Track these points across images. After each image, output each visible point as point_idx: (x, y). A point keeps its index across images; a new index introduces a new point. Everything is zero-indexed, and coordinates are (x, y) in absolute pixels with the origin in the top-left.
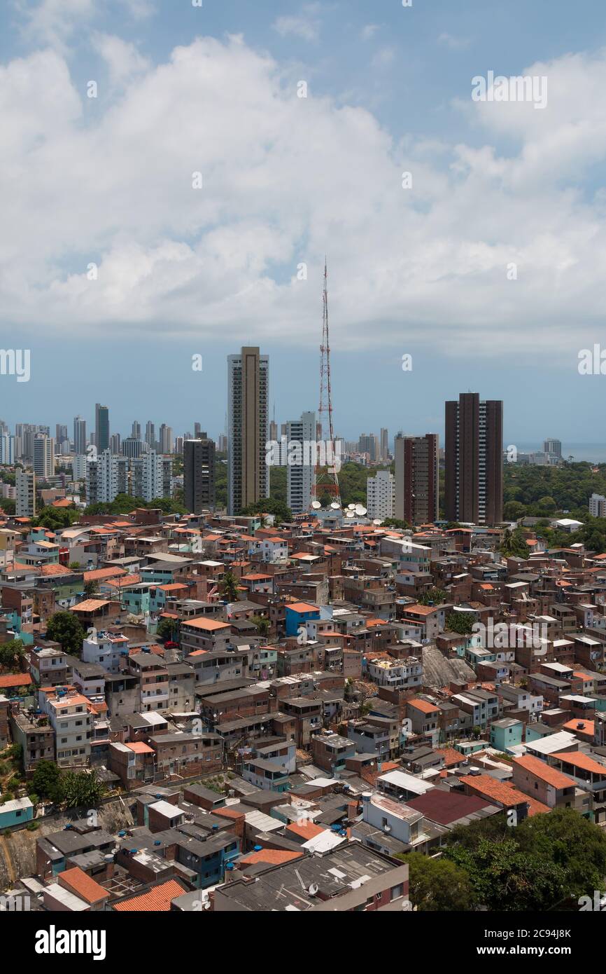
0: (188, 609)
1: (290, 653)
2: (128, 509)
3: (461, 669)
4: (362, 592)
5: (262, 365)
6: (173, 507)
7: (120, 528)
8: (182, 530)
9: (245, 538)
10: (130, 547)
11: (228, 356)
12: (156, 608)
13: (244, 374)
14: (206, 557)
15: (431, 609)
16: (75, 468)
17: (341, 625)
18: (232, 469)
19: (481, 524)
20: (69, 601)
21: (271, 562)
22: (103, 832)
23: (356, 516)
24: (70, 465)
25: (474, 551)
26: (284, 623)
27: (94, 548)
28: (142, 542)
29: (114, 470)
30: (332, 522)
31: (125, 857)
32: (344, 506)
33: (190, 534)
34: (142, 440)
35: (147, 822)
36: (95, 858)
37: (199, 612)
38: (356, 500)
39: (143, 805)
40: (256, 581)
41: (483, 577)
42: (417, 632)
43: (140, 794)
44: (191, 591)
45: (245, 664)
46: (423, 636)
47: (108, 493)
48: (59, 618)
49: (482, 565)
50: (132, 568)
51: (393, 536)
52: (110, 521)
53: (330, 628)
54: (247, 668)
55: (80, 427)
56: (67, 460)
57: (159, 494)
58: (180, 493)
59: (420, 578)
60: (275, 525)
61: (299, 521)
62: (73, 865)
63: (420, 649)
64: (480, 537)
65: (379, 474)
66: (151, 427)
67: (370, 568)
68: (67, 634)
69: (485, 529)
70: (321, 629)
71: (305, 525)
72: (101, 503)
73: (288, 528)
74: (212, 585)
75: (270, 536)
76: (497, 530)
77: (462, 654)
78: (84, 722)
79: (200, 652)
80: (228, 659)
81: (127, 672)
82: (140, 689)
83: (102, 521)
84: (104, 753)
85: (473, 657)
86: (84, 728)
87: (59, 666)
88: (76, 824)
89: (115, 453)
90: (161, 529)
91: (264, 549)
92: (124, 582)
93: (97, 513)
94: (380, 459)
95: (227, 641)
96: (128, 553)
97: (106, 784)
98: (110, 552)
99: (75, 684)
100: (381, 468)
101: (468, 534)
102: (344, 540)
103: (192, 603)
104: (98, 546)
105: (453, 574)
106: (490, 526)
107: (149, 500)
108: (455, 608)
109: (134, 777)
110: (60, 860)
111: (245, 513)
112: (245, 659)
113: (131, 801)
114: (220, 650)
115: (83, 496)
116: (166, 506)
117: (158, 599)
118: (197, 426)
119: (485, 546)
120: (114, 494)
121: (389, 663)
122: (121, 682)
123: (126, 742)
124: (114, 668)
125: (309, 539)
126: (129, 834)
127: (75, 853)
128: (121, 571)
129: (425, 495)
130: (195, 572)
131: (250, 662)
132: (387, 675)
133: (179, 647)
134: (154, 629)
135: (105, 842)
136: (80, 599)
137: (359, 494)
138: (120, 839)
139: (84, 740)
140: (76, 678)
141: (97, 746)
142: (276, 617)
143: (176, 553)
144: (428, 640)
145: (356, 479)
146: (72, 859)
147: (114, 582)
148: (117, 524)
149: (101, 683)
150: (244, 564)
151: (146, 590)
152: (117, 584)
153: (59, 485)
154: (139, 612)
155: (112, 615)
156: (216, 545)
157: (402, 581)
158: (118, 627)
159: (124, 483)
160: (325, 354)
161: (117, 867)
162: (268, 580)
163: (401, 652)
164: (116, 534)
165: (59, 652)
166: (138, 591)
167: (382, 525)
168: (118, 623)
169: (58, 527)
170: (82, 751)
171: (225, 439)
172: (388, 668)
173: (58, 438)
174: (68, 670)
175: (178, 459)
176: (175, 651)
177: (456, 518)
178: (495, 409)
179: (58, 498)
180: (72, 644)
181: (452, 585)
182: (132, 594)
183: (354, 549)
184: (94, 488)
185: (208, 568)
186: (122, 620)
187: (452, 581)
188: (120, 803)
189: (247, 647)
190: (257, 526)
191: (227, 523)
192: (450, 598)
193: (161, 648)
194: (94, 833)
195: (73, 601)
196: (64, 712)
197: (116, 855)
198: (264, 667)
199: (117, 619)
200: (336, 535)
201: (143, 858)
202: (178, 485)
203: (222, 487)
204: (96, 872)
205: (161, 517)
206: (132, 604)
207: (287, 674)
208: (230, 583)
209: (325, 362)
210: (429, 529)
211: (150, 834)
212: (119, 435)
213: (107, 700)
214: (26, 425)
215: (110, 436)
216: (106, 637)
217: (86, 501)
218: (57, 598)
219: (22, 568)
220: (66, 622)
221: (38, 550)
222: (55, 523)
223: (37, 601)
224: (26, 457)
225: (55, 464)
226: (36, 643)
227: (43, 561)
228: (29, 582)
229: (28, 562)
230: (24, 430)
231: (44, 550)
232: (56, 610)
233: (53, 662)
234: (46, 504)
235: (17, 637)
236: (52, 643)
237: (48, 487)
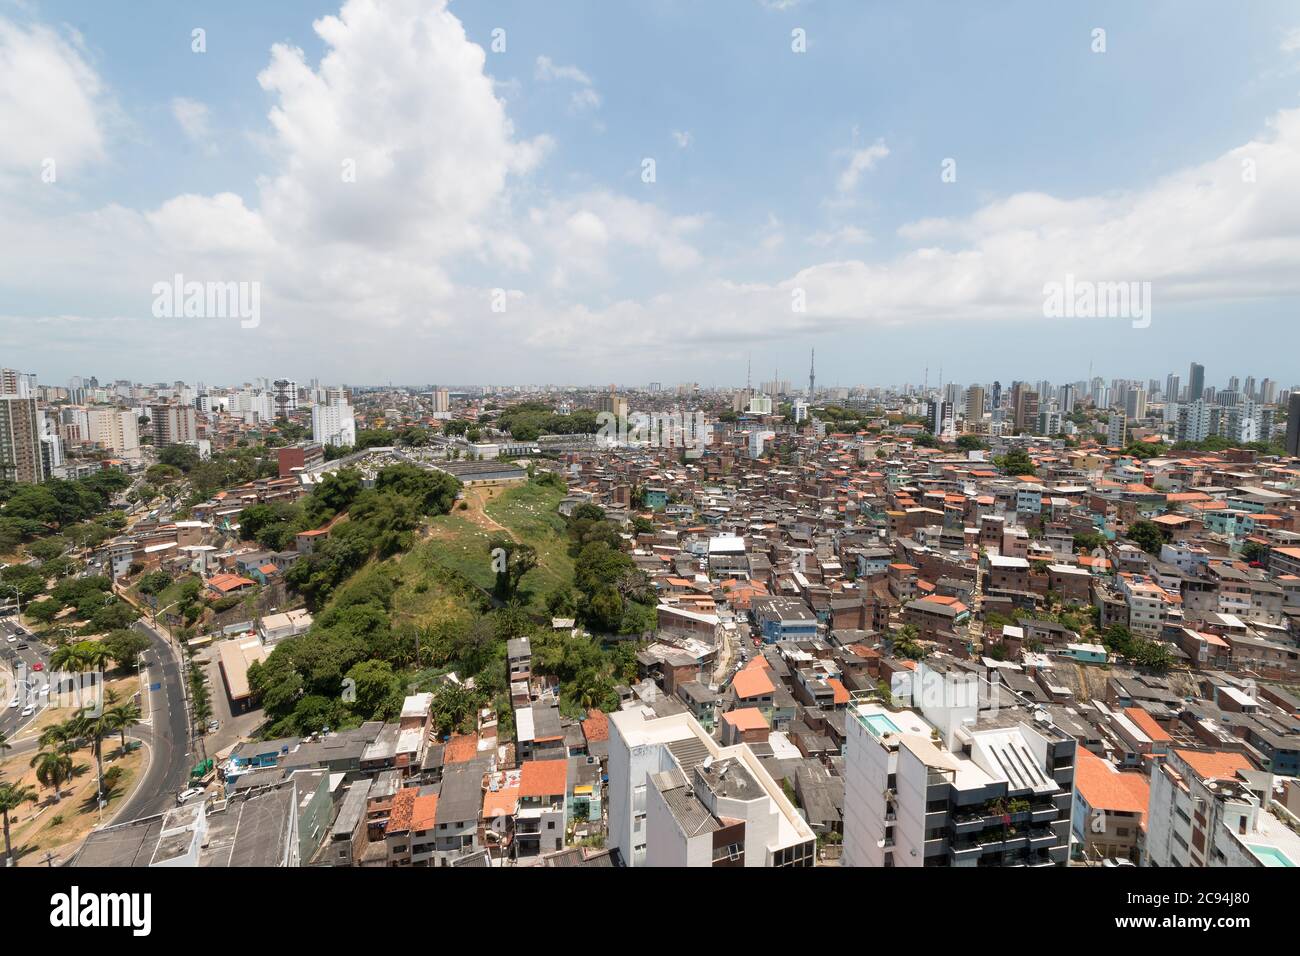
0: (1281, 538)
2: (1218, 447)
6: (1271, 449)
7: (1209, 463)
8: (1281, 470)
10: (1217, 478)
12: (1242, 532)
16: (1165, 413)
20: (1151, 514)
22: (1170, 692)
27: (1179, 476)
28: (1231, 476)
29: (1207, 415)
31: (1189, 718)
33: (1289, 474)
34: (1240, 392)
35: (1216, 699)
36: (1161, 708)
37: (1294, 542)
39: (1212, 686)
43: (1210, 676)
44: (1286, 523)
47: (1199, 431)
48: (1139, 525)
50: (1218, 496)
52: (1198, 456)
55: (1173, 382)
56: (1158, 407)
57: (1255, 437)
58: (1281, 438)
62: (1139, 706)
66: (1251, 381)
68: (1147, 538)
72: (1188, 442)
78: (1158, 606)
79: (1292, 577)
81: (1204, 578)
82: (1218, 594)
83: (1189, 456)
84: (1176, 635)
86: (1157, 611)
87: (1137, 560)
88: (1143, 678)
89: (1208, 402)
90: (1254, 467)
92: (1208, 506)
93: (1183, 449)
96: (1215, 483)
97: (1177, 657)
98: (1195, 480)
99: (1151, 576)
103: (1286, 534)
104: (1184, 475)
107: (1243, 442)
109: (1205, 660)
110: (1127, 699)
113: (1201, 679)
115: (1171, 433)
116: (1262, 448)
117: (1246, 525)
120: (1204, 433)
122: (1199, 584)
123: (1199, 631)
124: (1192, 572)
126: (1195, 702)
127: (1142, 698)
128: (1205, 497)
130: (1293, 507)
133: (1266, 568)
134: (1238, 549)
135: (1171, 700)
136: (1160, 513)
138: (1186, 703)
139: (1157, 619)
140: (1152, 571)
141: (1169, 627)
143: (1270, 489)
146: (1138, 702)
147: (1198, 505)
148: (1204, 459)
149: (1178, 581)
151: (1232, 515)
152: (1201, 507)
153: (1149, 424)
154: (1223, 532)
155: (1193, 530)
158: (1199, 540)
159: (1216, 427)
161: (1181, 723)
164: (1204, 467)
165: (1138, 550)
166: (1224, 516)
168: (1198, 538)
169: (1144, 457)
170: (1154, 627)
173: (1151, 390)
174: (1146, 564)
175: (1282, 408)
176: (1261, 571)
179: (1147, 435)
180: (1151, 545)
182: (1216, 517)
184: (1183, 428)
186: (1203, 536)
188: (1189, 677)
193: (1245, 565)
194: (1161, 690)
195: (1154, 514)
196: (1139, 594)
197: (1181, 714)
199: (1199, 535)
201: (1209, 725)
202: (1280, 431)
204: (1158, 718)
205: (1255, 457)
206: (1216, 525)
211: (1219, 710)
212: (1214, 388)
213: (1182, 594)
214: (1121, 380)
215: (1205, 387)
216: (1185, 546)
217: (1174, 439)
218: (1139, 509)
219: (1109, 484)
220: (1146, 528)
221: (1125, 472)
222: (1142, 454)
223: (1121, 509)
224: (1120, 404)
225: (1146, 409)
226: (1117, 539)
227: (1129, 481)
228: (1115, 495)
229: (1115, 480)
230: (1119, 384)
231: (1131, 473)
232: (1138, 518)
233: (1132, 556)
234: (1135, 439)
235: (1101, 532)
236: (1132, 542)
237: (1138, 426)
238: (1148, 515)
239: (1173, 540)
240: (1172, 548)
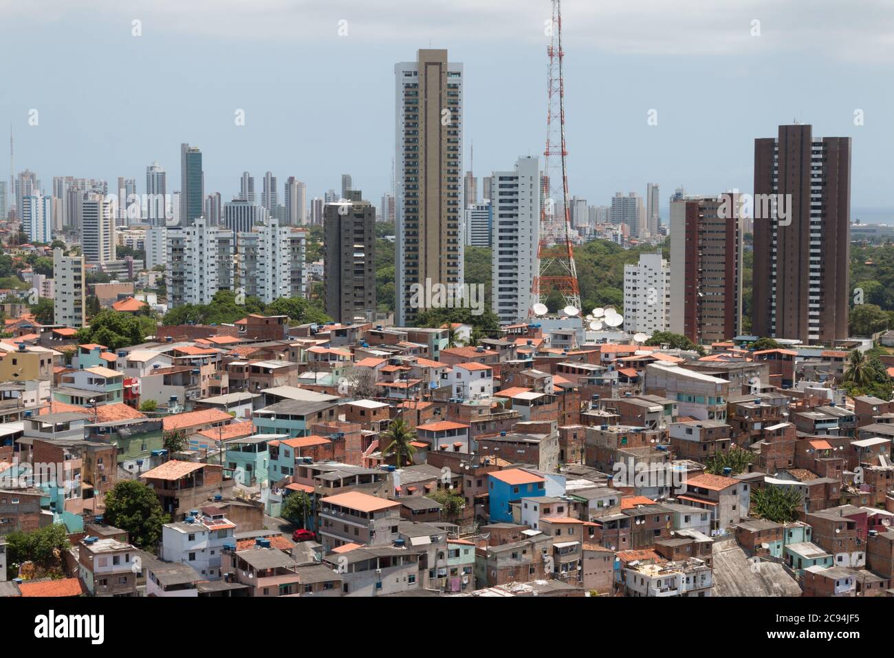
0: (331, 477)
1: (497, 549)
2: (233, 314)
3: (776, 579)
4: (614, 452)
5: (451, 80)
6: (307, 311)
7: (222, 346)
8: (322, 350)
9: (423, 363)
10: (237, 376)
11: (397, 66)
12: (279, 476)
13: (421, 94)
14: (360, 394)
15: (728, 481)
16: (148, 248)
17: (581, 506)
18: (402, 251)
19: (812, 342)
20: (140, 463)
21: (466, 403)
23: (606, 328)
24: (141, 243)
25: (800, 386)
26: (487, 501)
27: (179, 379)
28: (256, 370)
29: (211, 250)
30: (566, 337)
32: (586, 311)
33: (334, 357)
34: (257, 203)
37: (348, 482)
38: (605, 302)
40: (441, 434)
41: (813, 428)
42: (704, 518)
44: (335, 448)
45: (423, 567)
46: (714, 525)
47: (202, 291)
48: (124, 490)
49: (813, 409)
50: (240, 411)
51: (667, 361)
52: (205, 334)
53: (560, 510)
54: (426, 573)
55: (156, 182)
56: (136, 236)
57: (284, 291)
58: (318, 290)
59: (710, 431)
60: (473, 343)
61: (512, 336)
63: (708, 546)
64: (810, 363)
65: (645, 258)
66: (271, 182)
67: (627, 414)
68: (138, 516)
69: (819, 351)
70: (547, 511)
71: (521, 342)
72: (190, 306)
73: (493, 347)
74: (371, 438)
75: (464, 360)
76: (838, 352)
77: (778, 554)
79: (351, 547)
80: (395, 560)
81: (233, 578)
83: (193, 335)
85: (796, 560)
87: (122, 568)
89: (213, 224)
90: (286, 349)
91: (454, 382)
92: (228, 433)
93: (184, 321)
94: (645, 235)
95: (394, 529)
96: (234, 386)
98: (204, 384)
100: (647, 249)
101: (790, 358)
102: (585, 366)
103: (338, 468)
104: (186, 375)
105: (765, 424)
106: (828, 345)
107: (268, 301)
108: (767, 480)
111: (423, 322)
112: (423, 559)
114: (383, 543)
115: (161, 293)
116: (294, 311)
117: (283, 461)
118: (346, 181)
119: (818, 378)
120: (211, 291)
121: (658, 568)
122: (224, 593)
124: (213, 571)
125: (528, 365)
128: (222, 416)
129: (720, 294)
130: (342, 418)
131: (431, 564)
132: (654, 586)
133: (316, 538)
134: (276, 510)
136: (157, 460)
137: (610, 292)
140: (151, 586)
142: (473, 491)
143: (312, 387)
144: (722, 531)
145: (607, 267)
147: (212, 433)
148: (215, 339)
149: (192, 595)
150: (422, 405)
151: (263, 446)
152: (217, 437)
153: (123, 276)
154: (252, 481)
155: (209, 487)
156: (376, 374)
157: (680, 434)
158: (219, 505)
159: (227, 273)
160: (556, 59)
162: (461, 431)
163: (678, 549)
164: (214, 355)
165: (124, 545)
166: (250, 449)
167: (649, 343)
168: (218, 499)
169: (120, 344)
171: (391, 202)
172: (656, 576)
174: (140, 573)
175: (315, 233)
176: (310, 544)
177: (769, 332)
178: (838, 150)
179: (121, 298)
180: (144, 532)
181: (763, 442)
182: (242, 453)
183: (600, 382)
184: (179, 281)
185: (363, 412)
186: (224, 495)
187: (762, 435)
189: (426, 540)
190: (443, 343)
191: (394, 339)
192: (760, 463)
193: (287, 540)
195: (146, 463)
198: (454, 572)
199: (218, 493)
200: (571, 358)
202: (315, 277)
203: (386, 280)
205: (286, 328)
206: (241, 470)
207: (491, 583)
208: (399, 436)
209: (556, 75)
210: (725, 349)
212: (219, 194)
214: (69, 179)
215: (206, 196)
216: (199, 522)
217: (166, 302)
218: (120, 458)
219: (65, 410)
220: (135, 496)
221: (90, 381)
222: (116, 338)
223: (88, 463)
224: (69, 231)
225: (116, 242)
226: (87, 530)
227: (98, 399)
228: (76, 432)
229: (76, 400)
230: (65, 187)
231: (100, 381)
232: (120, 477)
233: (116, 561)
234: (104, 307)
235: (57, 520)
236: (113, 530)
237: (105, 279)
238: (136, 468)
239: (179, 511)
240: (179, 529)
